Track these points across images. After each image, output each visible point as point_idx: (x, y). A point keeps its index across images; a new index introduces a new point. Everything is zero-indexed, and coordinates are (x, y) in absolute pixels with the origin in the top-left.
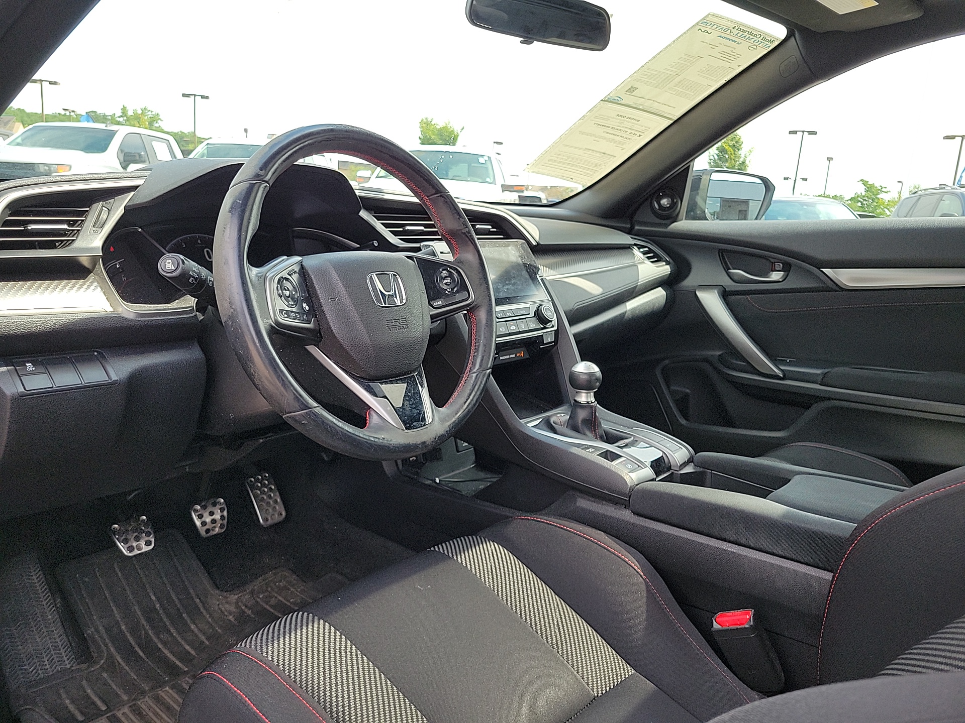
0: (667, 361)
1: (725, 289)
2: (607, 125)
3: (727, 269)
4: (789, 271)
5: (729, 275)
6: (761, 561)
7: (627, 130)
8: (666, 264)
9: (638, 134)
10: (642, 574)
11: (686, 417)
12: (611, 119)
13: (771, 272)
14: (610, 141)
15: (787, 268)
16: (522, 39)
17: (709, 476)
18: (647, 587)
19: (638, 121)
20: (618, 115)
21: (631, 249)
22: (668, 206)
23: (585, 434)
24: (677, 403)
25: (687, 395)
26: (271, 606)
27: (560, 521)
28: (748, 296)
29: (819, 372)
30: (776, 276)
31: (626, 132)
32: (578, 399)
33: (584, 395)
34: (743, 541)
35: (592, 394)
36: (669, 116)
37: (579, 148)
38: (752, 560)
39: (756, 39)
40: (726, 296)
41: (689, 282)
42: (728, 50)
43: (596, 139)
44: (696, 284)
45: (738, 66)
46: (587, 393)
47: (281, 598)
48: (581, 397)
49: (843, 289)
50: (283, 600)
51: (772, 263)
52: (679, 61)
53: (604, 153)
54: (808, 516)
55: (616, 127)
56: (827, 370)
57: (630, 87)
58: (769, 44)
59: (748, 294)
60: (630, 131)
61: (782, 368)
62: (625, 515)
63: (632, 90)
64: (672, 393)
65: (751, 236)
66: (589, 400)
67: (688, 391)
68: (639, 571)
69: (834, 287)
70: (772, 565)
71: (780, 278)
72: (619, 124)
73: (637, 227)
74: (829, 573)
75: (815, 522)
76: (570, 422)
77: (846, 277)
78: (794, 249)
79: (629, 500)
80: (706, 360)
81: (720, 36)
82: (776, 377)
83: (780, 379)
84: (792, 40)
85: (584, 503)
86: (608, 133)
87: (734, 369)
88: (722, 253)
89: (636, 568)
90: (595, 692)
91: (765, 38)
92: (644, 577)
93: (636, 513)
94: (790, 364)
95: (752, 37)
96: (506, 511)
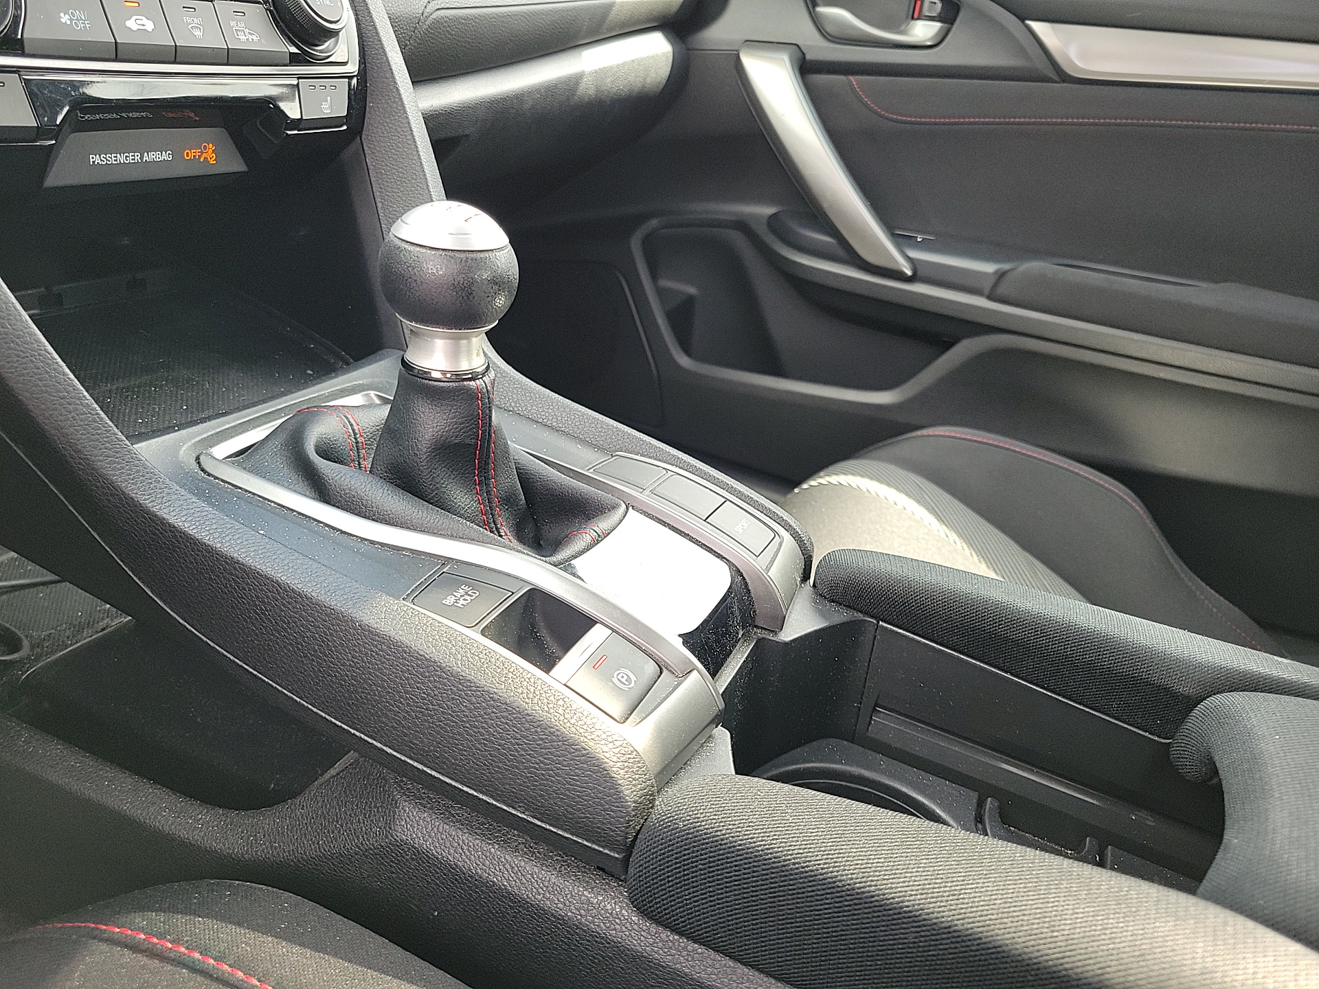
0: (654, 223)
1: (807, 55)
3: (812, 4)
4: (952, 23)
5: (816, 21)
11: (688, 352)
13: (913, 22)
15: (950, 13)
23: (440, 503)
24: (671, 316)
25: (690, 300)
28: (851, 78)
29: (989, 268)
30: (923, 31)
32: (421, 360)
40: (806, 69)
41: (719, 34)
44: (739, 36)
46: (456, 336)
49: (1064, 77)
56: (1007, 266)
59: (853, 74)
61: (912, 254)
64: (661, 293)
67: (692, 290)
69: (1049, 70)
71: (929, 40)
77: (1080, 47)
80: (742, 226)
82: (898, 275)
83: (904, 278)
94: (926, 246)
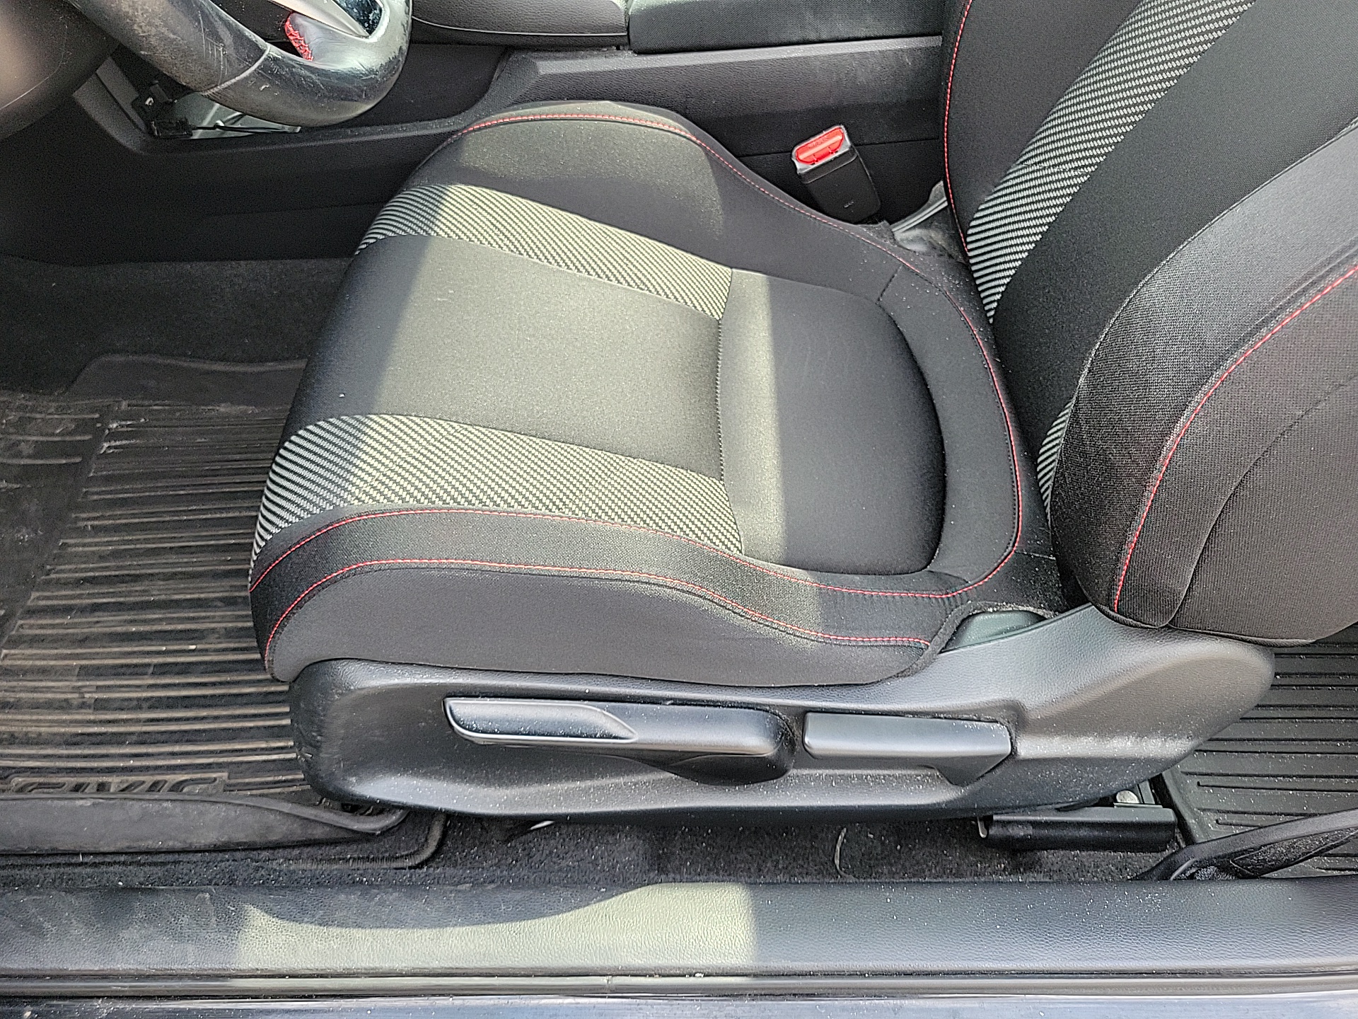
6: (837, 55)
10: (694, 139)
18: (707, 153)
26: (29, 457)
34: (813, 36)
47: (35, 438)
50: (41, 439)
62: (626, 62)
68: (688, 136)
70: (852, 55)
79: (628, 34)
85: (550, 67)
89: (683, 133)
90: (716, 316)
92: (698, 142)
93: (640, 52)
96: (434, 128)
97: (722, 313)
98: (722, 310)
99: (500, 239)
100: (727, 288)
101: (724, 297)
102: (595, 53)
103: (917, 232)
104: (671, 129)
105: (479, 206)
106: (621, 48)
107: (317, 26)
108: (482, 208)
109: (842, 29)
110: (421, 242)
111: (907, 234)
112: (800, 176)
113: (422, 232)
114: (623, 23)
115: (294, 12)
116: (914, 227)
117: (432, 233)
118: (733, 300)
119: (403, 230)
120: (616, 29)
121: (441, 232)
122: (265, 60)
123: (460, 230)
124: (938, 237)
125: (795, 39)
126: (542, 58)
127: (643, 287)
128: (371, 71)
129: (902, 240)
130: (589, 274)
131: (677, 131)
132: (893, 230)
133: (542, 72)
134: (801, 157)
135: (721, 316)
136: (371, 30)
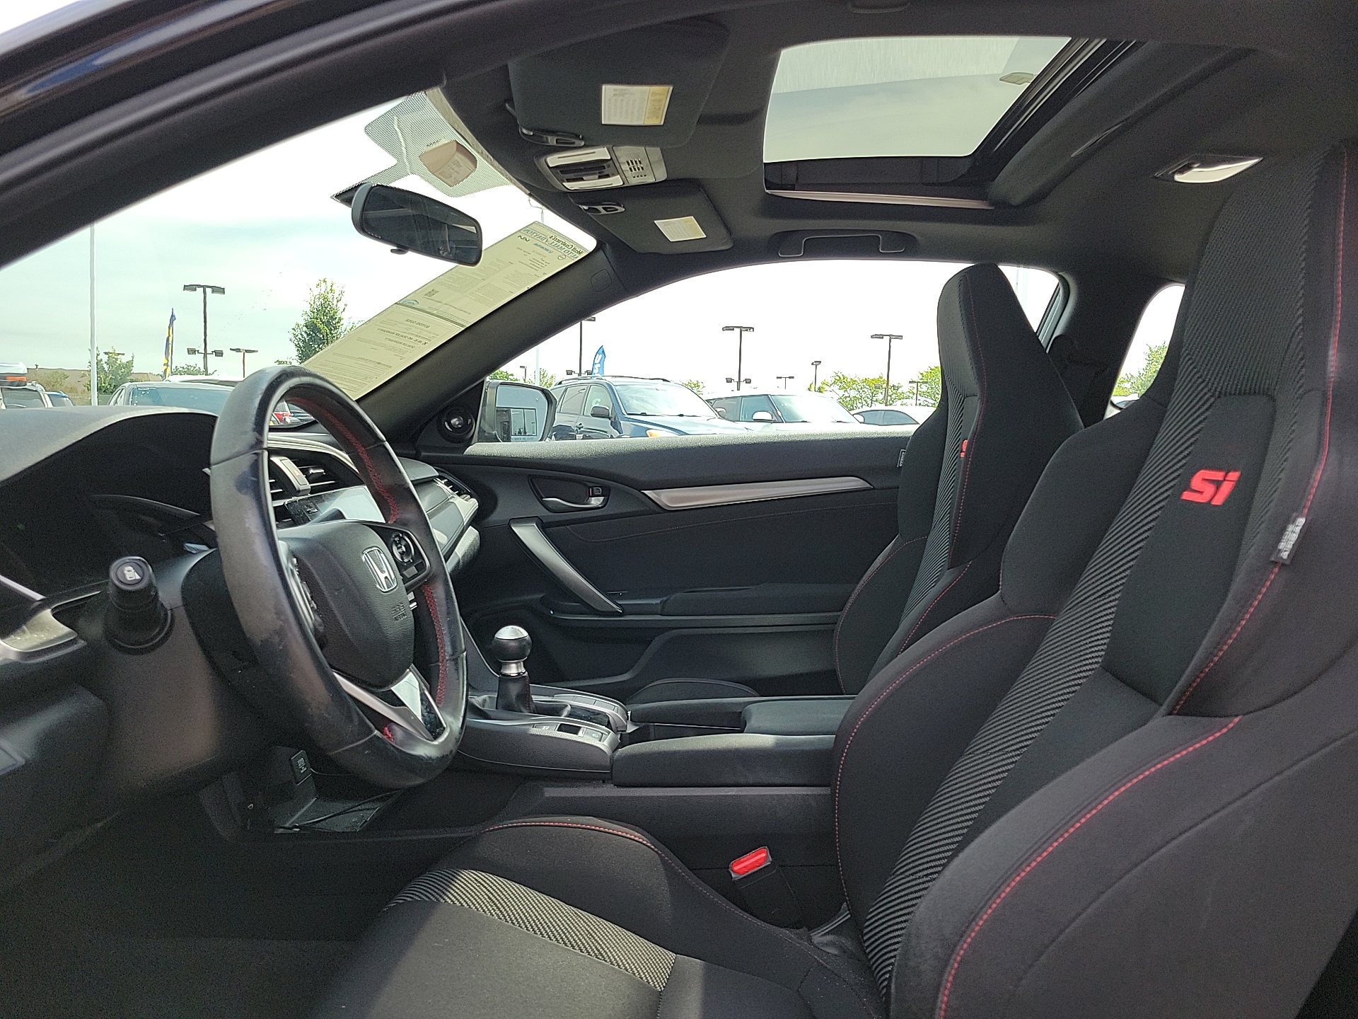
1: (542, 520)
2: (391, 331)
3: (540, 500)
4: (609, 496)
5: (544, 504)
7: (412, 337)
8: (471, 497)
9: (424, 341)
10: (653, 847)
12: (398, 324)
13: (591, 498)
14: (389, 350)
15: (606, 493)
16: (395, 248)
17: (652, 730)
18: (662, 859)
19: (428, 327)
20: (407, 320)
21: (435, 482)
22: (460, 426)
27: (549, 819)
28: (568, 527)
29: (658, 601)
30: (595, 502)
31: (410, 338)
32: (507, 672)
33: (514, 665)
34: (742, 781)
35: (522, 663)
36: (460, 322)
37: (351, 358)
38: (753, 798)
39: (566, 249)
40: (545, 527)
41: (498, 516)
42: (539, 258)
43: (375, 347)
44: (508, 517)
45: (544, 274)
46: (516, 663)
48: (510, 668)
49: (666, 511)
51: (590, 487)
52: (490, 266)
53: (379, 363)
54: (797, 739)
55: (402, 334)
56: (665, 598)
57: (431, 290)
58: (577, 255)
59: (569, 524)
60: (415, 338)
61: (620, 603)
62: (609, 791)
63: (433, 292)
65: (563, 459)
66: (520, 671)
68: (646, 844)
69: (658, 510)
71: (600, 504)
72: (405, 330)
73: (423, 454)
74: (827, 788)
75: (804, 742)
76: (499, 701)
77: (667, 498)
78: (612, 470)
79: (611, 772)
80: (527, 606)
81: (536, 244)
82: (615, 614)
83: (621, 615)
84: (601, 254)
85: (552, 792)
86: (390, 340)
87: (564, 613)
88: (531, 478)
89: (644, 842)
90: (659, 988)
91: (575, 247)
92: (656, 850)
93: (619, 785)
94: (628, 597)
95: (564, 247)
97: (664, 987)
98: (664, 984)
99: (493, 909)
100: (670, 967)
101: (667, 974)
102: (587, 784)
103: (829, 938)
104: (637, 839)
105: (482, 884)
106: (606, 782)
107: (403, 731)
108: (483, 886)
109: (763, 777)
110: (433, 905)
111: (822, 939)
112: (735, 883)
113: (433, 899)
114: (608, 764)
115: (393, 721)
116: (828, 933)
117: (442, 900)
118: (675, 976)
119: (419, 897)
120: (604, 768)
121: (448, 900)
122: (372, 737)
123: (463, 899)
124: (848, 943)
125: (728, 782)
126: (547, 786)
127: (600, 957)
128: (430, 758)
129: (818, 943)
130: (558, 942)
131: (641, 840)
132: (811, 935)
133: (547, 795)
134: (735, 869)
135: (663, 989)
136: (435, 738)
